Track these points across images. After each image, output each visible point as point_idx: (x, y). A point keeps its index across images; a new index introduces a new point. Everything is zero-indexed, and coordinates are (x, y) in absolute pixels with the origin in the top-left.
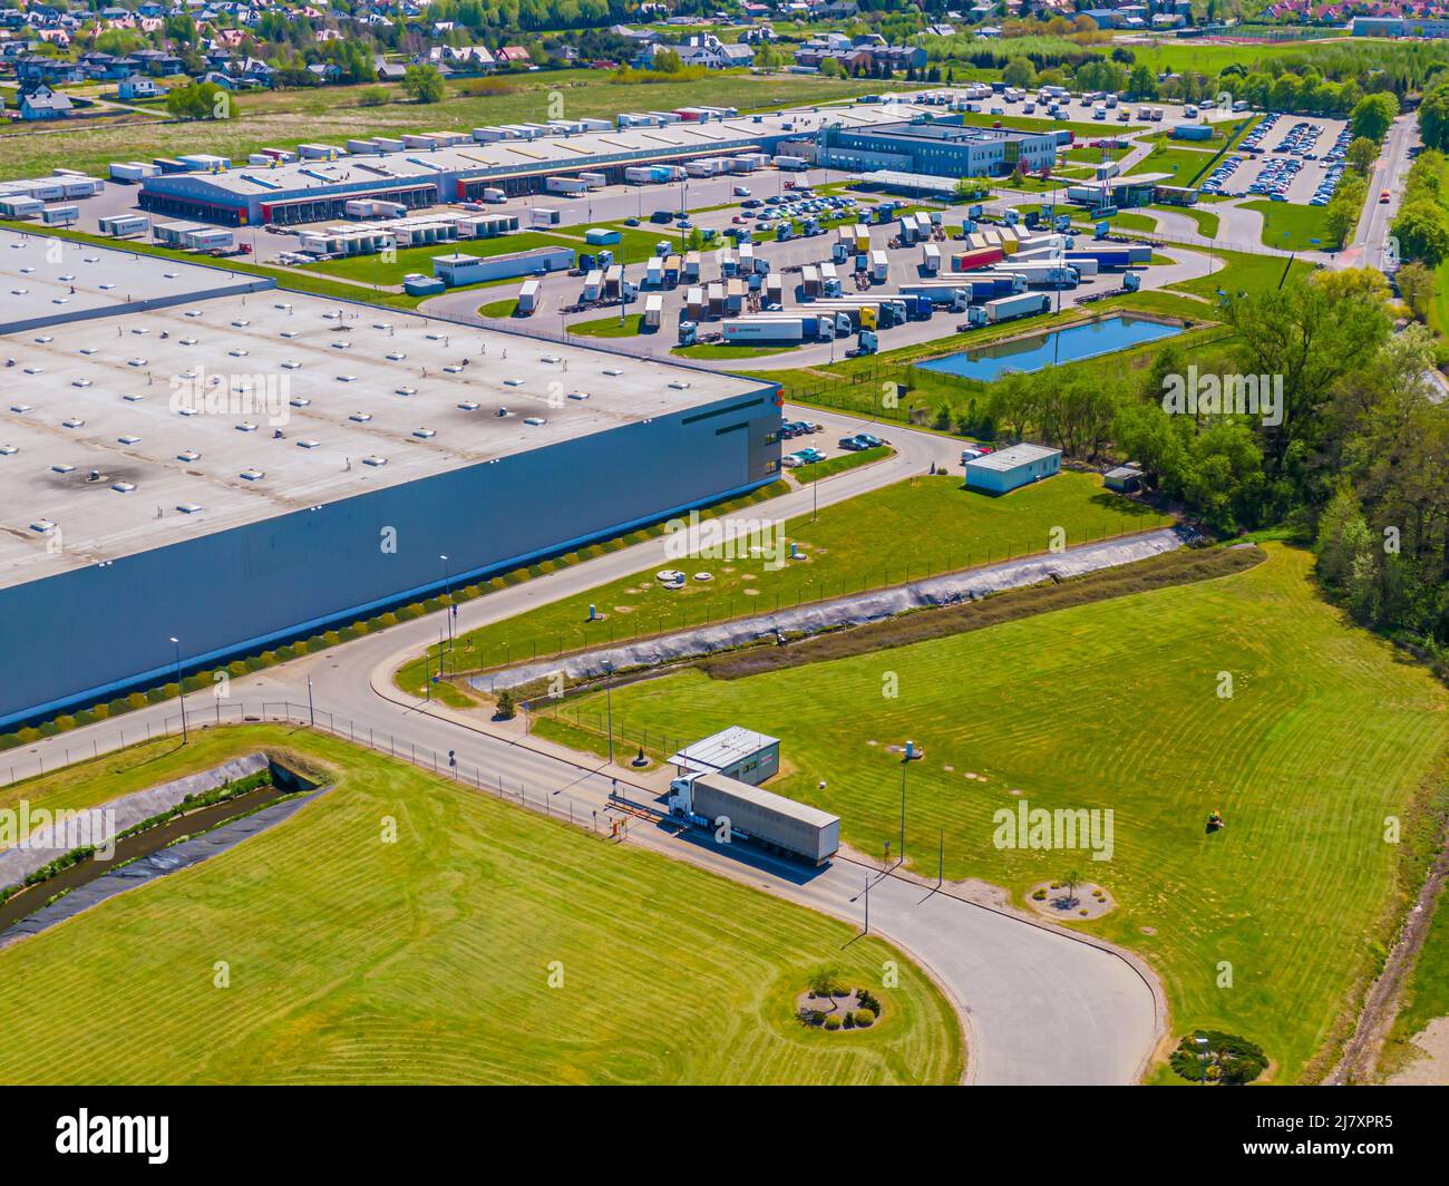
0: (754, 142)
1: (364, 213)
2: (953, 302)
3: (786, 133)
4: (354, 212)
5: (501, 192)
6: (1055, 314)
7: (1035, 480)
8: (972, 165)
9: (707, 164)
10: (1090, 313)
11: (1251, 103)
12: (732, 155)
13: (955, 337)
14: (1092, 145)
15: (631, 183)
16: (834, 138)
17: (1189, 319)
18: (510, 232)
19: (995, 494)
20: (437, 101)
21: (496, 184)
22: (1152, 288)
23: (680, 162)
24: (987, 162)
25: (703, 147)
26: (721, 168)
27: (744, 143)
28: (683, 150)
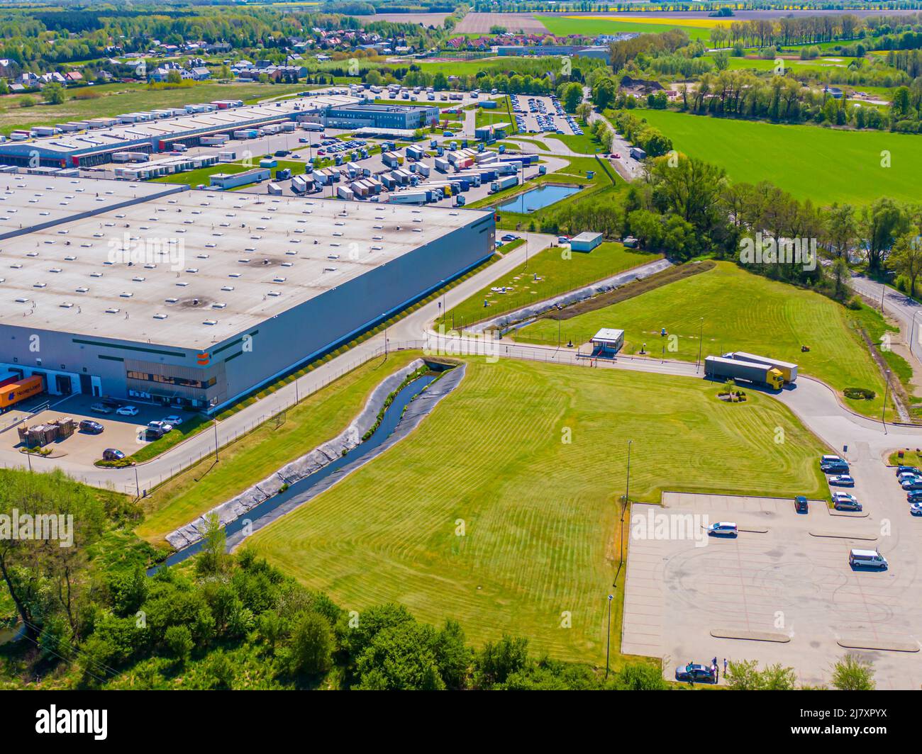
0: (287, 116)
1: (124, 159)
2: (474, 183)
3: (297, 111)
4: (118, 159)
5: (184, 146)
6: (522, 185)
7: (597, 246)
8: (408, 123)
9: (272, 128)
10: (536, 184)
11: (499, 90)
12: (279, 123)
13: (487, 199)
14: (443, 112)
15: (237, 139)
16: (329, 112)
17: (580, 184)
18: (215, 164)
19: (587, 252)
20: (62, 102)
21: (178, 141)
22: (550, 172)
23: (257, 127)
24: (414, 121)
25: (264, 120)
26: (278, 130)
27: (282, 117)
28: (256, 121)
